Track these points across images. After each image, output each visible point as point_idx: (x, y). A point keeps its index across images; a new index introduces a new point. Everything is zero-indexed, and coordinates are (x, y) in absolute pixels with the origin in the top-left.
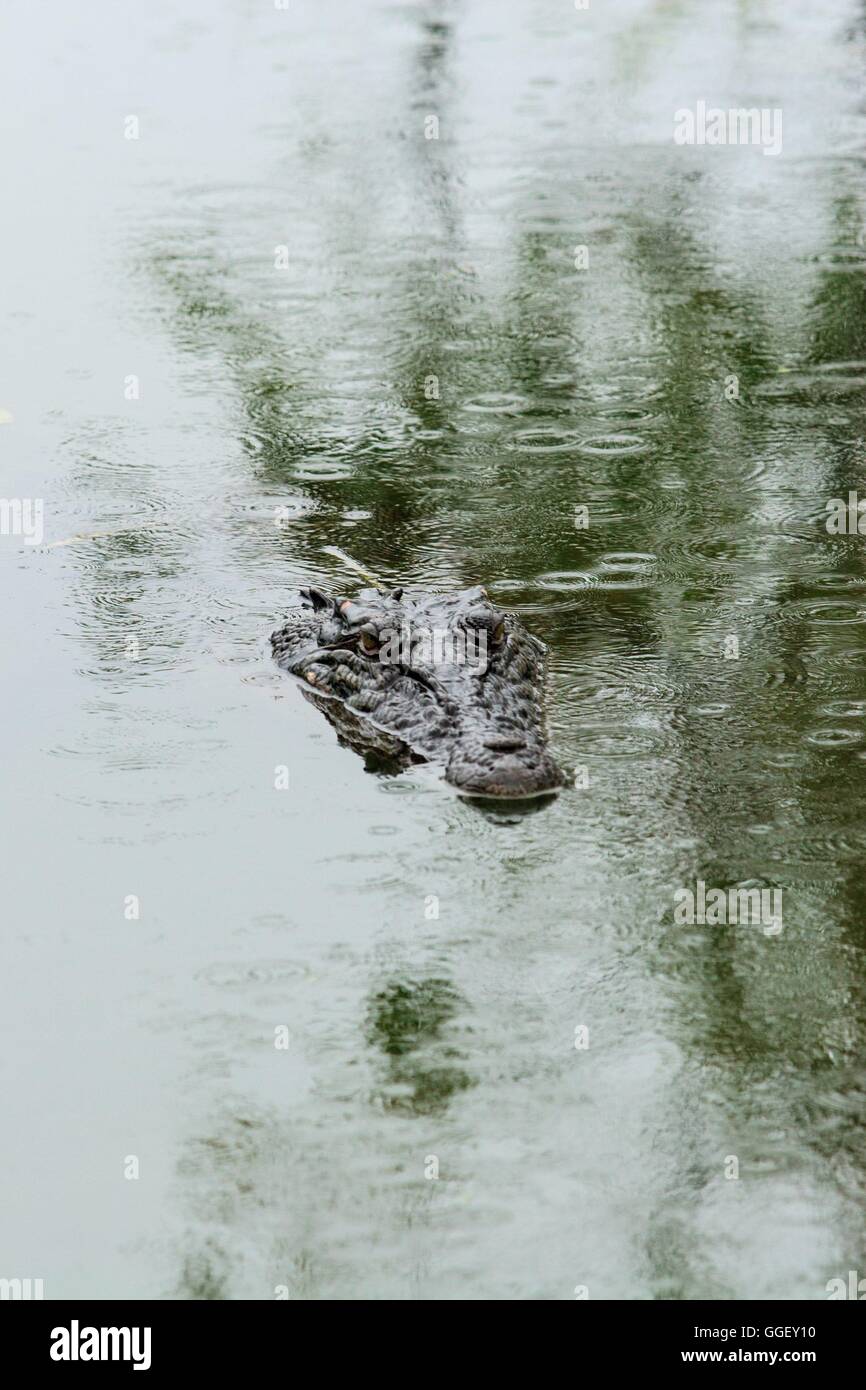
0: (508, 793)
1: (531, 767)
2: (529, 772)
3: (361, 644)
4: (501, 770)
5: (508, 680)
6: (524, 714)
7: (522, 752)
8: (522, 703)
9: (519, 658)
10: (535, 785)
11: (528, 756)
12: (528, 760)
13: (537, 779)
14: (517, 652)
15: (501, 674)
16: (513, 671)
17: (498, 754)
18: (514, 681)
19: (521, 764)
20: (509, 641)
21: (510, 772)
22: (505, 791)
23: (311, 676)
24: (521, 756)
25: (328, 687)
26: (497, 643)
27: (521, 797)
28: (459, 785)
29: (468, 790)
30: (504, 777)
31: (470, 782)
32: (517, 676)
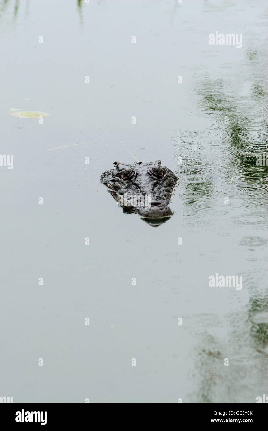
0: (154, 217)
1: (162, 209)
2: (161, 211)
3: (122, 176)
4: (153, 210)
5: (163, 186)
6: (165, 196)
7: (159, 205)
8: (165, 193)
9: (167, 181)
10: (162, 215)
11: (161, 206)
12: (161, 208)
13: (163, 213)
14: (167, 179)
15: (161, 184)
16: (165, 184)
17: (152, 206)
18: (165, 187)
19: (159, 208)
20: (165, 175)
21: (155, 211)
22: (153, 216)
23: (109, 185)
24: (159, 206)
25: (113, 188)
26: (161, 176)
27: (158, 218)
28: (141, 214)
29: (144, 216)
30: (154, 212)
31: (144, 214)
32: (166, 185)
